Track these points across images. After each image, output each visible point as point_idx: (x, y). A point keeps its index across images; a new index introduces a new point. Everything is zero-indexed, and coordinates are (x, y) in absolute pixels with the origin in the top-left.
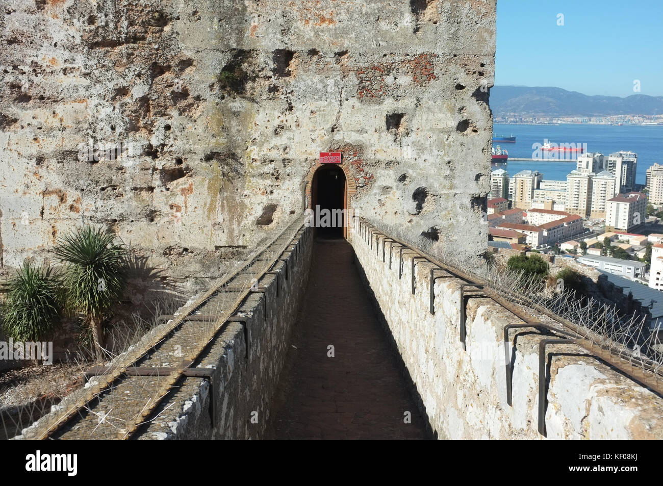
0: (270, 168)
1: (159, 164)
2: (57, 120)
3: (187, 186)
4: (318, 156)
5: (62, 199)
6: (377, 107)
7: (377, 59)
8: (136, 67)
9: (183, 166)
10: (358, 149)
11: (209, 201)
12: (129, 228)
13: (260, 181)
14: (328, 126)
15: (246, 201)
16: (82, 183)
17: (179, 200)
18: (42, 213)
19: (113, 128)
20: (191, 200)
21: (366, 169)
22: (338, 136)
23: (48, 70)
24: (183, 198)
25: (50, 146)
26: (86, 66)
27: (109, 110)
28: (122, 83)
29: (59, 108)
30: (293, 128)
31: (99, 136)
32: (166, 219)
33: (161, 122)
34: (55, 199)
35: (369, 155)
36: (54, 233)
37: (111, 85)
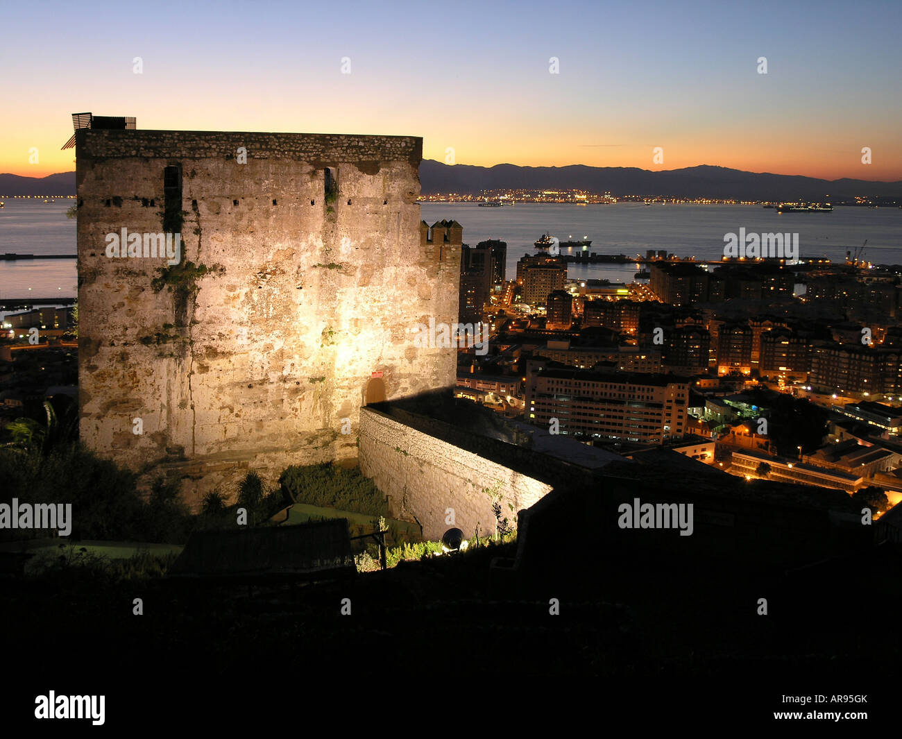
0: (346, 383)
1: (287, 386)
2: (231, 364)
3: (301, 397)
4: (370, 374)
5: (232, 411)
6: (400, 345)
7: (401, 320)
8: (277, 332)
9: (301, 385)
10: (391, 368)
11: (313, 404)
12: (269, 424)
13: (341, 390)
14: (377, 357)
15: (333, 402)
16: (242, 400)
17: (297, 405)
18: (219, 420)
19: (263, 368)
20: (304, 403)
21: (395, 379)
22: (381, 363)
23: (228, 337)
24: (299, 404)
25: (226, 380)
26: (248, 333)
27: (260, 357)
28: (268, 341)
29: (233, 358)
30: (359, 360)
31: (254, 373)
32: (290, 416)
33: (290, 361)
34: (227, 411)
35: (397, 371)
36: (225, 431)
37: (262, 343)
